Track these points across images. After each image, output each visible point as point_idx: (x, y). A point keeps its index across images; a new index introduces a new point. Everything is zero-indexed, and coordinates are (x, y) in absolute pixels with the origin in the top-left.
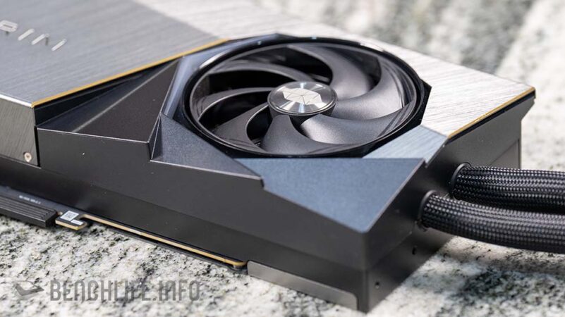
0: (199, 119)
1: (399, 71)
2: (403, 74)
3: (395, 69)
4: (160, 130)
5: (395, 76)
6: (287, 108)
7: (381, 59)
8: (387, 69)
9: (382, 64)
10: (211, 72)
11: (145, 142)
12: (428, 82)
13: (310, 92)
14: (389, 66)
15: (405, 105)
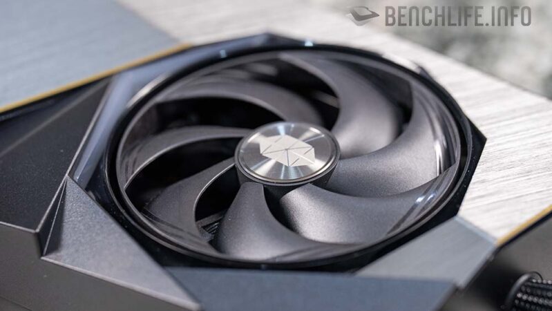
0: (125, 186)
1: (439, 108)
2: (444, 113)
3: (434, 106)
4: (63, 206)
5: (433, 116)
6: (262, 170)
7: (415, 84)
8: (422, 104)
9: (415, 94)
10: (160, 98)
11: (32, 231)
12: (483, 129)
13: (299, 143)
14: (427, 100)
15: (445, 169)
